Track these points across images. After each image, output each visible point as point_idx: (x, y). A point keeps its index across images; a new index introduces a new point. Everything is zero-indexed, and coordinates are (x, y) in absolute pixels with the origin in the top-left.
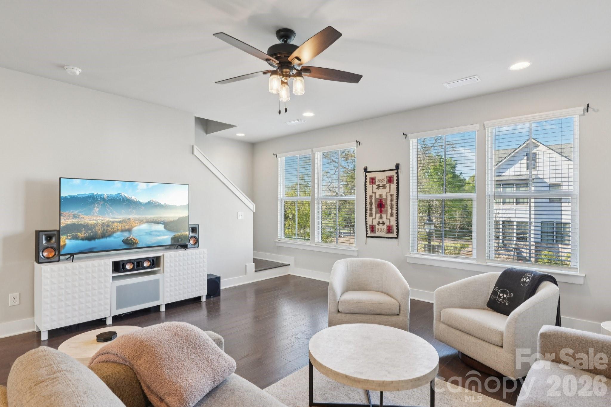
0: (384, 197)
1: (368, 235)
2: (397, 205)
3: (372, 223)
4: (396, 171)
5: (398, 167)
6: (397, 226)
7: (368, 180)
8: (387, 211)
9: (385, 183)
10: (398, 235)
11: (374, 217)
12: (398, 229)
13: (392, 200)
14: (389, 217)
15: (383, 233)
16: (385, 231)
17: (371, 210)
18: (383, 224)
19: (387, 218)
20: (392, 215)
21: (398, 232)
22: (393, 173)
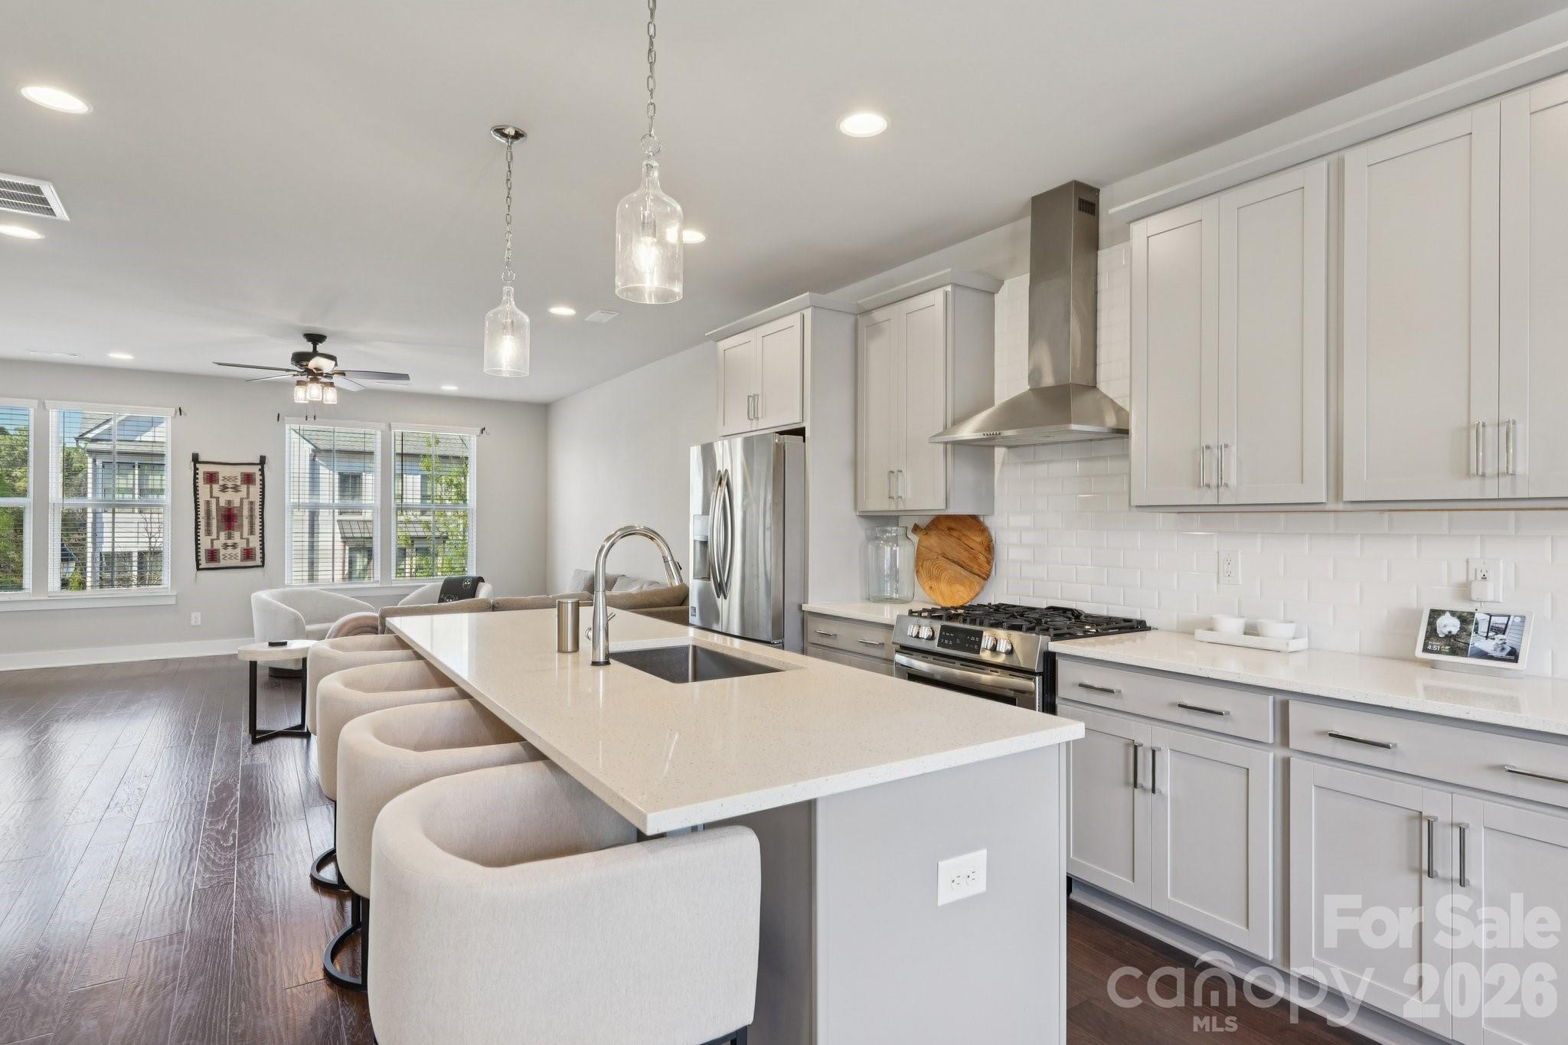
0: (237, 503)
1: (201, 567)
2: (262, 518)
3: (212, 546)
4: (260, 467)
5: (263, 461)
6: (263, 549)
7: (200, 476)
8: (242, 526)
9: (239, 482)
10: (263, 562)
11: (214, 536)
12: (263, 553)
13: (251, 510)
14: (245, 535)
15: (235, 561)
16: (239, 558)
17: (208, 525)
18: (234, 546)
19: (242, 538)
20: (252, 532)
21: (263, 558)
22: (256, 470)
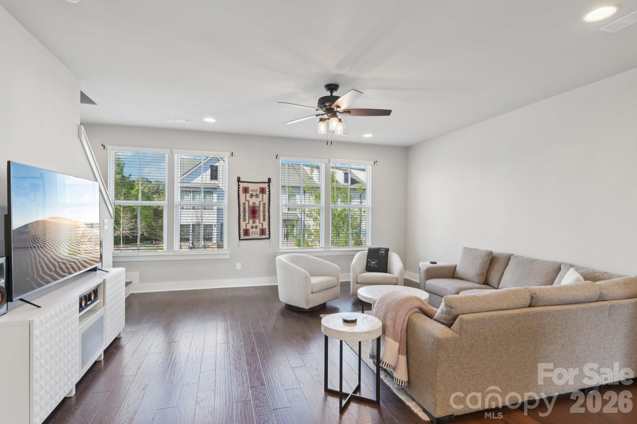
0: (257, 204)
1: (241, 238)
2: (269, 212)
3: (246, 227)
4: (268, 184)
5: (269, 180)
6: (269, 229)
7: (241, 189)
8: (259, 216)
9: (258, 193)
10: (269, 236)
11: (247, 222)
12: (269, 231)
13: (264, 208)
14: (261, 221)
15: (257, 235)
16: (258, 234)
17: (244, 216)
18: (256, 227)
19: (260, 223)
20: (264, 220)
21: (269, 234)
22: (265, 186)
